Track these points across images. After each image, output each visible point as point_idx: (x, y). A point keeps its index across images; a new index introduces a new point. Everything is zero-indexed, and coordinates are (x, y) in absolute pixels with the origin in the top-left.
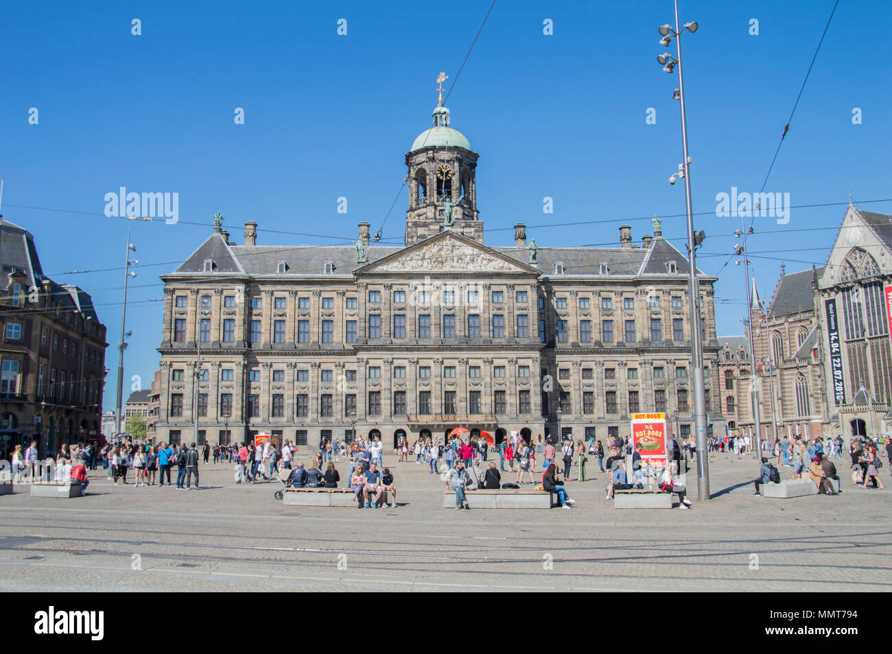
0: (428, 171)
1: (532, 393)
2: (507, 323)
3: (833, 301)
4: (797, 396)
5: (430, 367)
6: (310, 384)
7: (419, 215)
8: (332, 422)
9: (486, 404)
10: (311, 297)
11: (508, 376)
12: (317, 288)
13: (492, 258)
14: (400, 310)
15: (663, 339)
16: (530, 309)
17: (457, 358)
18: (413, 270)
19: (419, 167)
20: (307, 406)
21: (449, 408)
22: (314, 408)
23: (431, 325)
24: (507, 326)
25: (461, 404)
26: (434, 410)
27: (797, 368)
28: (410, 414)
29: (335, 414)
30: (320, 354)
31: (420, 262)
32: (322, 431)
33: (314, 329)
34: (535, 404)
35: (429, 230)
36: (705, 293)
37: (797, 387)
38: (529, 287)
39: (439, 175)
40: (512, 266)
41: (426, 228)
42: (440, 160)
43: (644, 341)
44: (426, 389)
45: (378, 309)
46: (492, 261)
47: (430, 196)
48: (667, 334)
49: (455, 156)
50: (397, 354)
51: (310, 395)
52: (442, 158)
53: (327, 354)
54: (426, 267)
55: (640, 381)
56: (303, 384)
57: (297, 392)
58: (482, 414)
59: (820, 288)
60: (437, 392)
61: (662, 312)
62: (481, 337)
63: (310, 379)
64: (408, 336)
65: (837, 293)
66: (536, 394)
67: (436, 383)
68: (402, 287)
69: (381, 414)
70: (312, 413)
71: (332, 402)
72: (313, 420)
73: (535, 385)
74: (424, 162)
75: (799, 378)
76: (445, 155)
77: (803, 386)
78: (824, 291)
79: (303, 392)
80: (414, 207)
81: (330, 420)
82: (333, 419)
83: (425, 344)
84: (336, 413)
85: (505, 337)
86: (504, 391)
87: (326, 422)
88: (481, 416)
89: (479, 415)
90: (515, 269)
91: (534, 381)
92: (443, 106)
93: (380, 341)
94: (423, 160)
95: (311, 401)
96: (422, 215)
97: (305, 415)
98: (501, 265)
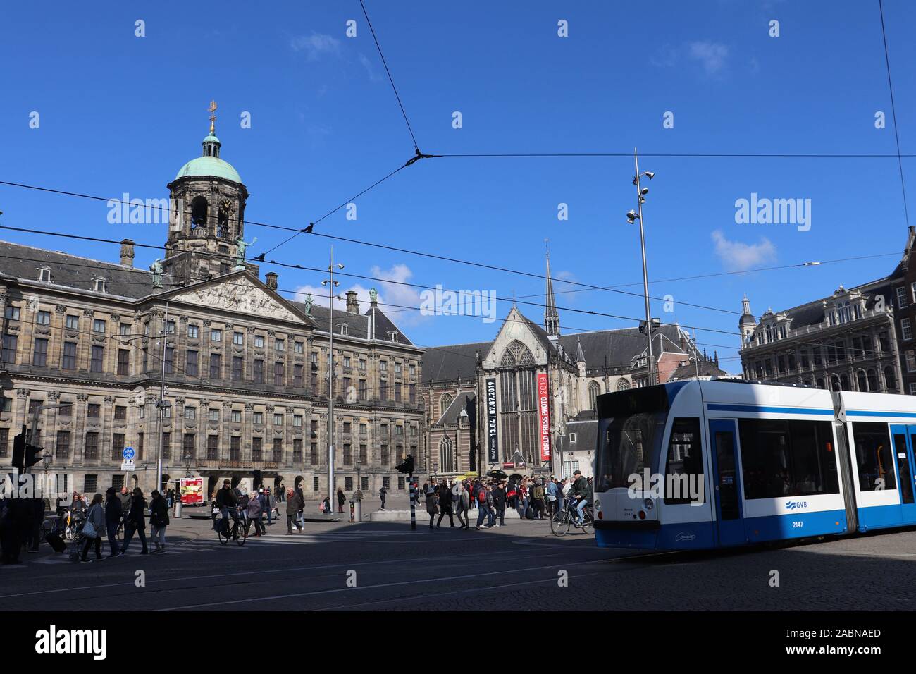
0: (209, 202)
1: (304, 442)
2: (286, 372)
3: (494, 380)
4: (442, 455)
5: (218, 410)
6: (74, 419)
7: (195, 246)
8: (97, 466)
9: (266, 452)
10: (82, 316)
11: (285, 424)
12: (89, 306)
13: (278, 305)
14: (194, 345)
15: (388, 400)
16: (306, 360)
17: (244, 403)
18: (211, 305)
19: (199, 194)
20: (68, 446)
21: (235, 454)
22: (77, 448)
23: (222, 365)
24: (286, 375)
25: (246, 452)
26: (221, 456)
27: (444, 431)
28: (199, 459)
29: (101, 457)
30: (90, 384)
31: (217, 298)
32: (86, 476)
33: (85, 354)
34: (306, 453)
35: (211, 264)
36: (416, 363)
37: (441, 448)
38: (305, 339)
39: (222, 209)
40: (294, 316)
41: (208, 262)
42: (224, 194)
43: (375, 399)
44: (214, 432)
45: (173, 342)
46: (279, 307)
47: (210, 228)
48: (392, 397)
49: (237, 193)
50: (191, 393)
51: (74, 432)
52: (225, 191)
53: (98, 385)
54: (223, 304)
55: (368, 436)
56: (65, 419)
57: (58, 428)
58: (263, 461)
59: (485, 368)
60: (225, 437)
61: (389, 375)
62: (264, 383)
63: (75, 414)
64: (201, 375)
65: (497, 374)
66: (307, 444)
67: (223, 427)
68: (197, 321)
69: (170, 458)
70: (75, 454)
71: (97, 442)
72: (76, 462)
73: (307, 435)
74: (206, 191)
75: (444, 440)
76: (228, 189)
77: (448, 447)
78: (487, 371)
79: (65, 428)
80: (187, 234)
81: (95, 463)
82: (99, 462)
83: (216, 385)
84: (103, 455)
85: (284, 385)
86: (281, 439)
87: (90, 466)
88: (261, 464)
89: (259, 463)
90: (296, 320)
91: (306, 431)
92: (214, 135)
93: (173, 376)
94: (205, 188)
95: (74, 439)
96: (199, 246)
97: (66, 456)
98: (286, 314)
